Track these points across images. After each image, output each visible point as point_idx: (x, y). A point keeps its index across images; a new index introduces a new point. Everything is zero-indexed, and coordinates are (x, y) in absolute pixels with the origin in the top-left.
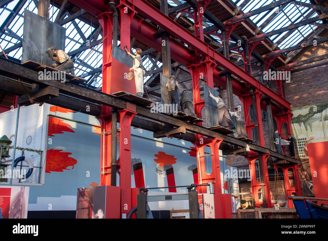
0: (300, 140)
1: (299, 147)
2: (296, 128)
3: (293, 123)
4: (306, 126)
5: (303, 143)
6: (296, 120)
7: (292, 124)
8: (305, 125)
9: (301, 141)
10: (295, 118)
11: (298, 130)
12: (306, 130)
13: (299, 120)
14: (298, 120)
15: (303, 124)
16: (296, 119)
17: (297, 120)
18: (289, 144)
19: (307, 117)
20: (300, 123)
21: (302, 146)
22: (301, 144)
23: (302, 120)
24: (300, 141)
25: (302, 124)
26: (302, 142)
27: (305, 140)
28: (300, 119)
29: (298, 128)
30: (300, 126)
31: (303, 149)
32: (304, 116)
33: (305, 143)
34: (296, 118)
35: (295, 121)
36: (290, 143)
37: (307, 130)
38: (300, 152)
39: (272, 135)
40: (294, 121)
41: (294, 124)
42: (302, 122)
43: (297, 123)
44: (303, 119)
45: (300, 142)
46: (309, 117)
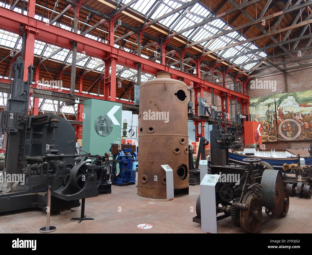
2: (251, 109)
3: (250, 106)
9: (253, 116)
11: (252, 110)
13: (253, 105)
15: (255, 107)
18: (246, 118)
21: (253, 118)
30: (253, 108)
32: (256, 103)
34: (251, 104)
37: (256, 110)
44: (255, 105)
46: (258, 104)
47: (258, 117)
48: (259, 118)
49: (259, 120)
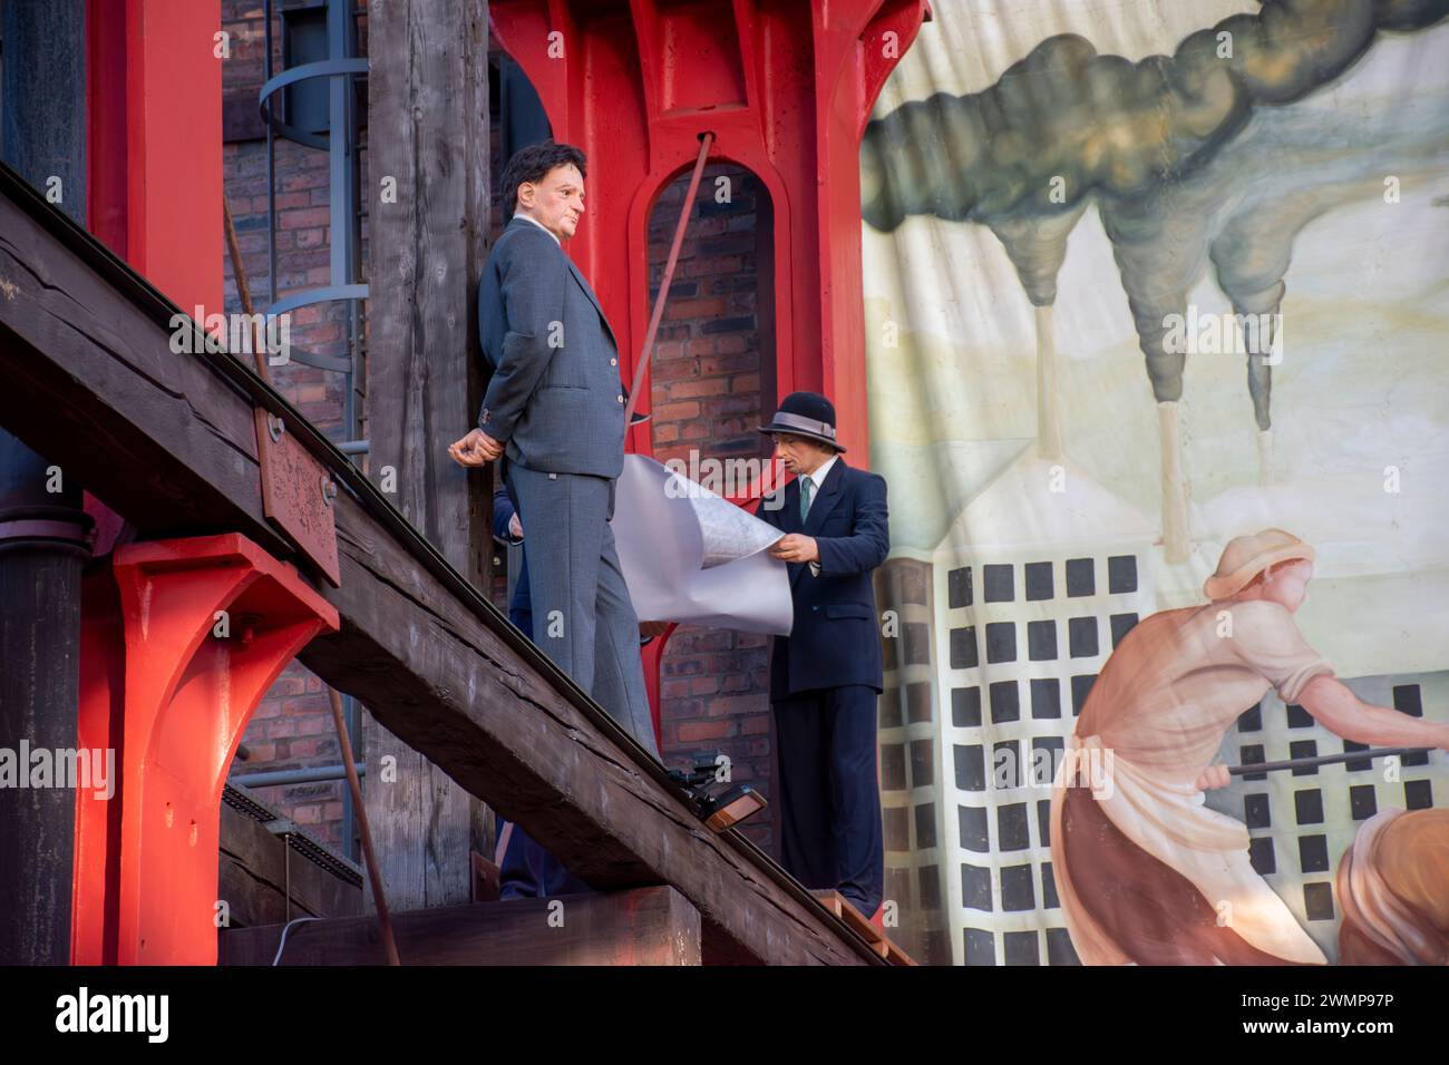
0: (999, 583)
1: (968, 736)
2: (938, 326)
3: (889, 219)
4: (1153, 299)
5: (1064, 668)
6: (969, 146)
7: (871, 242)
8: (1132, 275)
9: (1019, 612)
10: (937, 102)
11: (971, 359)
12: (1155, 376)
13: (1023, 150)
14: (1009, 151)
15: (1106, 247)
16: (958, 120)
17: (988, 158)
19: (1192, 99)
20: (1049, 227)
21: (1028, 728)
22: (1024, 670)
23: (1093, 156)
24: (1000, 612)
25: (1076, 240)
26: (1043, 642)
27: (1103, 605)
28: (1039, 137)
29: (986, 331)
30: (1038, 287)
31: (1054, 791)
32: (1143, 81)
33: (1091, 666)
34: (967, 100)
35: (938, 174)
36: (797, 572)
38: (976, 859)
39: (438, 270)
40: (920, 177)
41: (916, 231)
42: (1075, 200)
43: (981, 219)
44: (1121, 136)
45: (1001, 642)
46: (1248, 99)
47: (1241, 694)
48: (1278, 737)
49: (1283, 789)
